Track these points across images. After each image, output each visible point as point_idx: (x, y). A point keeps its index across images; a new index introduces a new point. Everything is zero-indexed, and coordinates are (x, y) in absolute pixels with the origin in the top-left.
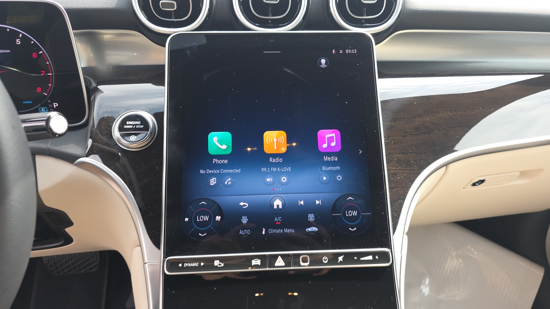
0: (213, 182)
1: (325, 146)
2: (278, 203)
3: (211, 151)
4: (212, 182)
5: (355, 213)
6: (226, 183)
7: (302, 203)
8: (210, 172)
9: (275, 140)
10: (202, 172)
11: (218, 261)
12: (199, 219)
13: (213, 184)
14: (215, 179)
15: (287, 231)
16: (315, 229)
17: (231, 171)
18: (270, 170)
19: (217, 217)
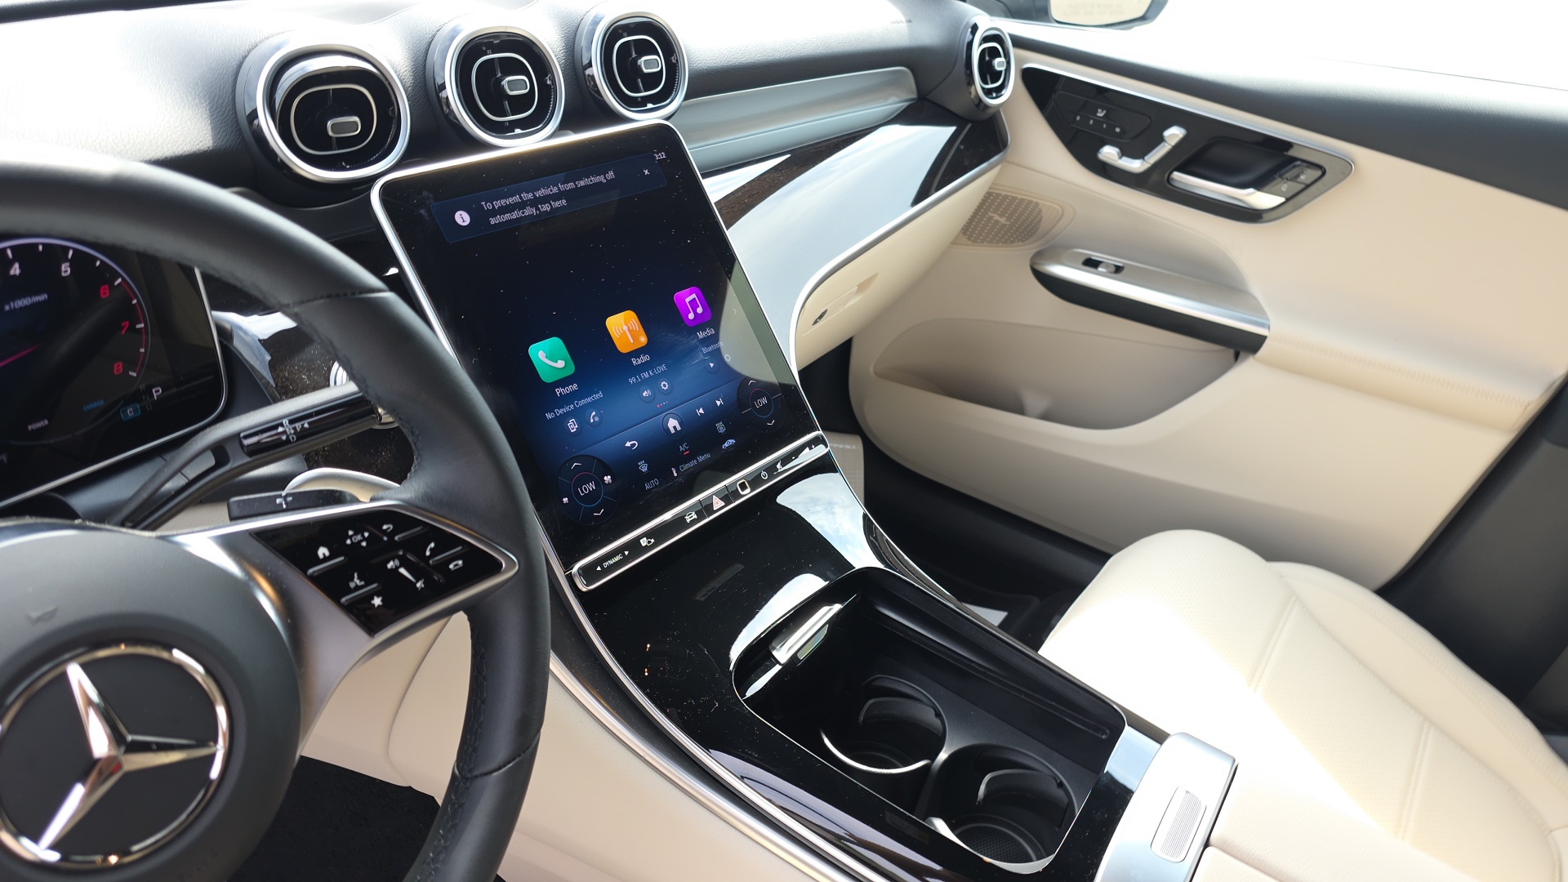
0: (573, 426)
1: (691, 316)
2: (673, 424)
3: (547, 377)
5: (764, 401)
6: (592, 421)
7: (701, 411)
8: (561, 411)
9: (625, 328)
10: (549, 416)
11: (645, 539)
12: (582, 492)
13: (575, 430)
14: (573, 420)
15: (701, 459)
16: (731, 441)
17: (589, 400)
18: (640, 377)
19: (605, 478)
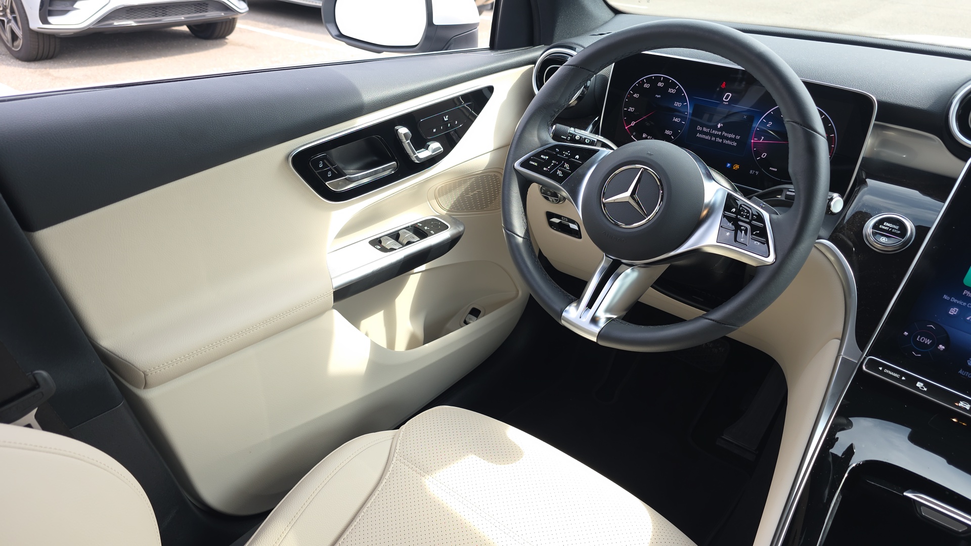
3: (968, 281)
4: (952, 311)
6: (968, 319)
8: (955, 301)
10: (945, 297)
11: (922, 384)
12: (919, 339)
13: (952, 314)
14: (957, 309)
19: (941, 346)
